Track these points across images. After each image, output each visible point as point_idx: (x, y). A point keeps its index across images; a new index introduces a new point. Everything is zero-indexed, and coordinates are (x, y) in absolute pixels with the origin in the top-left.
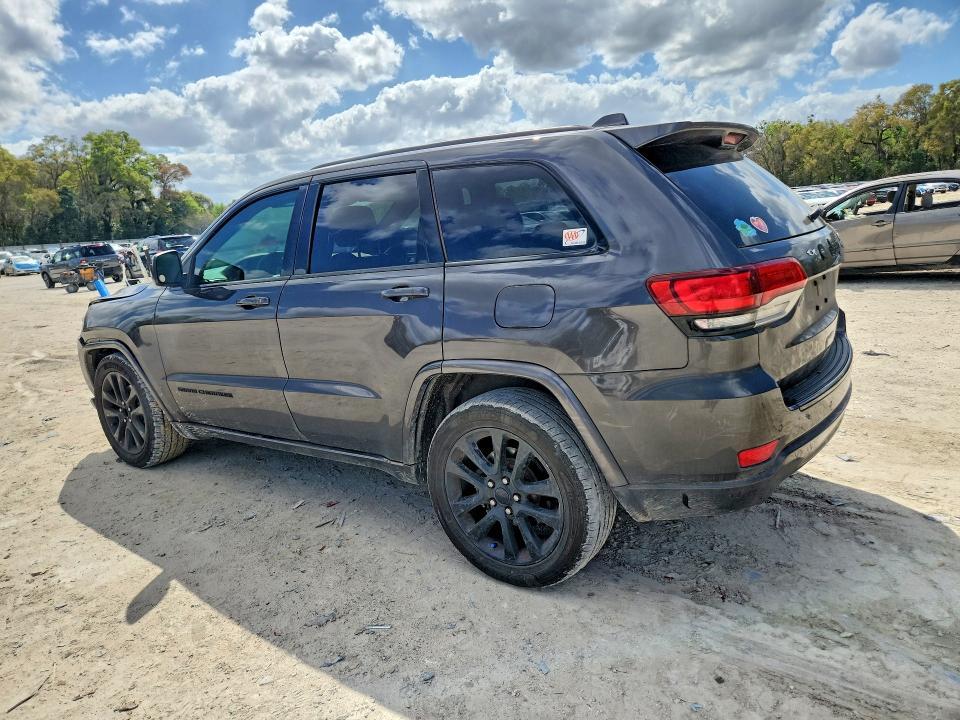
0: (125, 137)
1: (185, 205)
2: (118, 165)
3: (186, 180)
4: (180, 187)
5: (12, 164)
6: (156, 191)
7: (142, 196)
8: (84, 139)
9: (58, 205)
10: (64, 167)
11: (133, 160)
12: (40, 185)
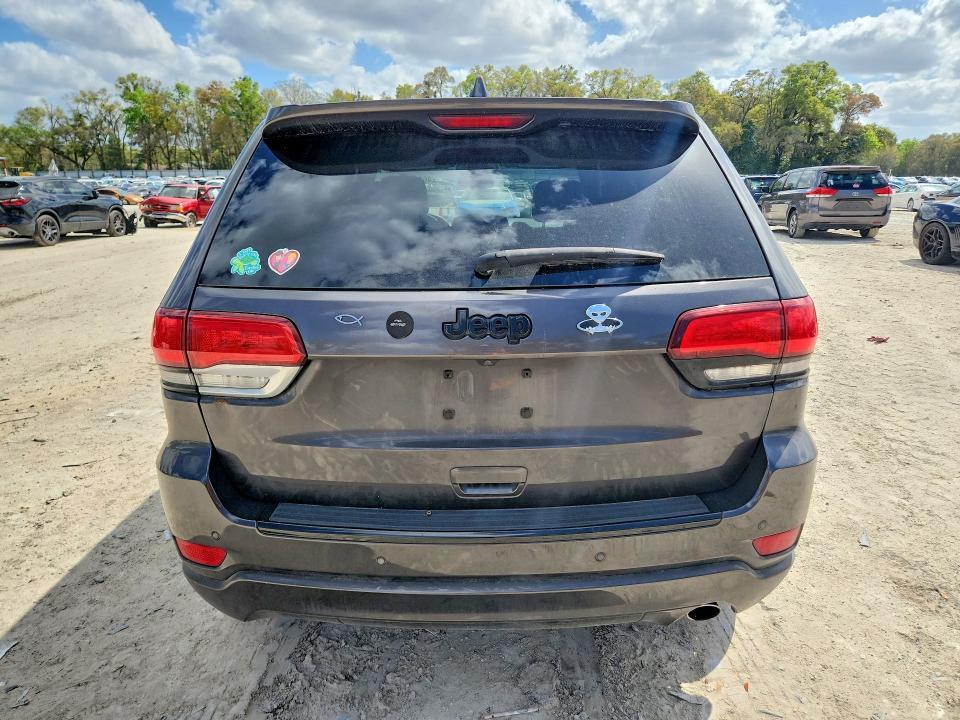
0: (824, 67)
1: (863, 141)
2: (807, 97)
3: (874, 112)
4: (862, 120)
5: (713, 100)
6: (836, 125)
7: (822, 129)
8: (783, 72)
9: (739, 138)
10: (756, 101)
11: (824, 91)
12: (732, 119)
